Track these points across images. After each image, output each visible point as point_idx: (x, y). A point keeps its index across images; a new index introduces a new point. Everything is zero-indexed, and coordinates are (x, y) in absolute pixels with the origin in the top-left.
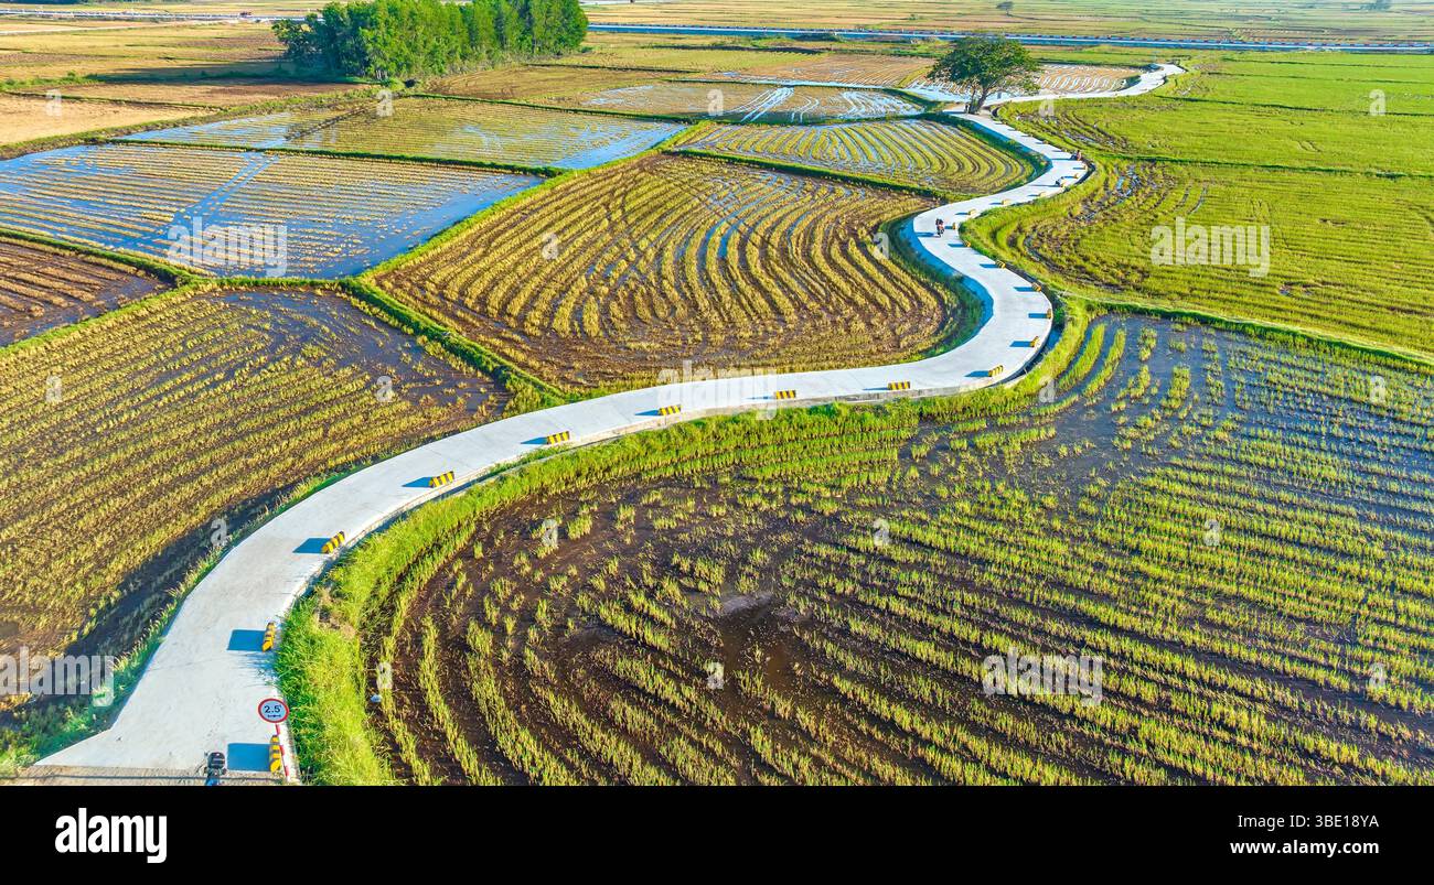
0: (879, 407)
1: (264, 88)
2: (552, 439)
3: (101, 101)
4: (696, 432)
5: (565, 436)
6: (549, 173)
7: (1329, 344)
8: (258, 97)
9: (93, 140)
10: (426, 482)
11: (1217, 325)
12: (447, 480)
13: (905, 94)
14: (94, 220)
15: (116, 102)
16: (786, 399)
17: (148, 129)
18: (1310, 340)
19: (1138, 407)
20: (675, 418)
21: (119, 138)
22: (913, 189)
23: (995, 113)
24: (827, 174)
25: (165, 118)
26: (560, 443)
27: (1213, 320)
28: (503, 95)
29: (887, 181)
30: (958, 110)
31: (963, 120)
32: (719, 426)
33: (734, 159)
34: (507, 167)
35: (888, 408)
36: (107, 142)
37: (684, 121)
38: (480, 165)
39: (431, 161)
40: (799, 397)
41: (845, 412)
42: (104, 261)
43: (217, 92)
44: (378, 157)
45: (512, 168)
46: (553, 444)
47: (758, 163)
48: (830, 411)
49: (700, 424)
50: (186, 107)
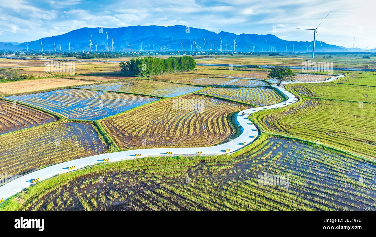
0: (192, 158)
1: (115, 77)
2: (104, 160)
3: (79, 79)
4: (141, 161)
5: (108, 159)
6: (162, 98)
7: (328, 148)
8: (113, 79)
9: (69, 88)
10: (68, 168)
11: (301, 142)
12: (73, 168)
13: (266, 81)
14: (54, 105)
15: (81, 80)
16: (169, 154)
17: (83, 86)
18: (323, 147)
19: (261, 162)
20: (138, 157)
21: (75, 88)
22: (247, 104)
23: (284, 87)
24: (229, 100)
25: (89, 84)
26: (106, 161)
27: (300, 140)
28: (168, 80)
29: (242, 102)
30: (275, 86)
31: (275, 88)
32: (148, 160)
33: (209, 96)
34: (153, 96)
35: (193, 158)
36: (72, 88)
37: (205, 87)
38: (148, 96)
39: (138, 94)
40: (173, 154)
41: (182, 158)
42: (48, 114)
43: (104, 78)
44: (127, 93)
45: (154, 97)
46: (105, 161)
47: (214, 97)
48: (178, 158)
49: (143, 159)
50: (95, 81)
